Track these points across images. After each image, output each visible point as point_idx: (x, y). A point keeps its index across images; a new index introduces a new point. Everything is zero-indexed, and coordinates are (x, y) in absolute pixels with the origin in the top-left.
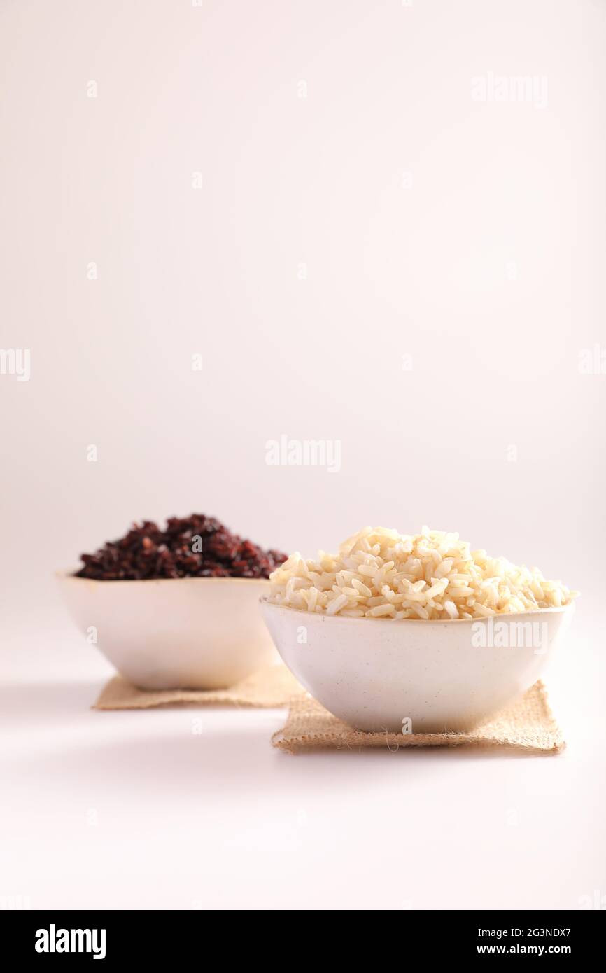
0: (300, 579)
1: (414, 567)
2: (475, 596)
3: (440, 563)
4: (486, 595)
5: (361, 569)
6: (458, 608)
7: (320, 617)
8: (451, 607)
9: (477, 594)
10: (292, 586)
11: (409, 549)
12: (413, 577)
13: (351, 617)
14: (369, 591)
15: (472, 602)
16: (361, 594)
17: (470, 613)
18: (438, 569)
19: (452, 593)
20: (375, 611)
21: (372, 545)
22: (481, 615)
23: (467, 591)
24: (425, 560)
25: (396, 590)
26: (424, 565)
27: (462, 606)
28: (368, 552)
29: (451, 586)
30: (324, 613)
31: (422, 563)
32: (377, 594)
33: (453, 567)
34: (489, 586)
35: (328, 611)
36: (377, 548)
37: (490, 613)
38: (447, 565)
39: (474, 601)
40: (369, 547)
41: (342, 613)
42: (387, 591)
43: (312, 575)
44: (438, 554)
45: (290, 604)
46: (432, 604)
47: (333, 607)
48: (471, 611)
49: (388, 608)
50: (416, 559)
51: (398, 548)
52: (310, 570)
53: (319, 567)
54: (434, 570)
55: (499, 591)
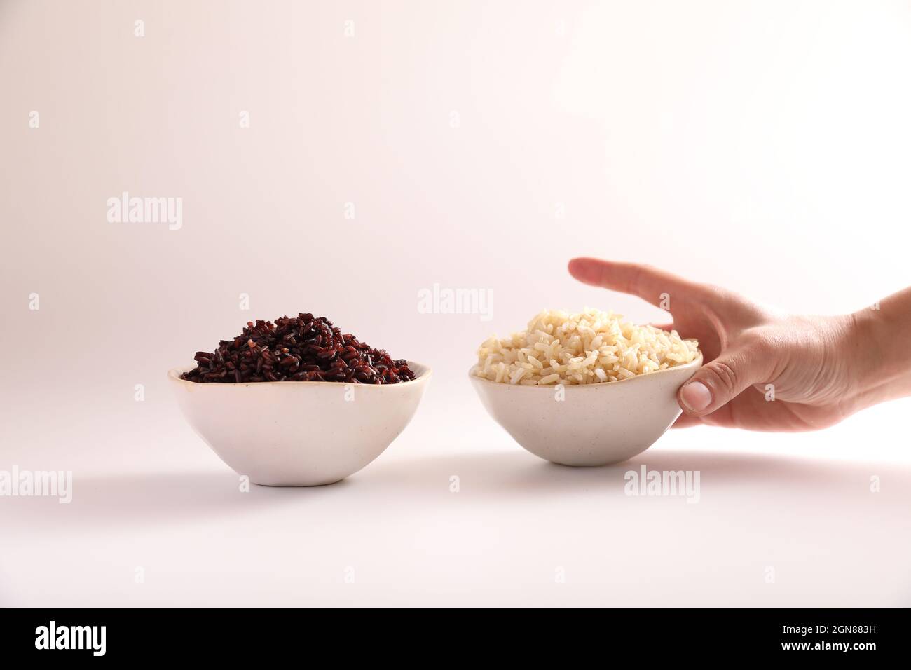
0: (495, 355)
1: (574, 343)
2: (620, 362)
3: (594, 337)
4: (627, 361)
5: (537, 345)
6: (606, 372)
7: (506, 386)
8: (600, 372)
9: (621, 360)
10: (490, 362)
11: (572, 327)
12: (574, 351)
13: (528, 385)
14: (540, 365)
15: (617, 368)
16: (535, 367)
17: (616, 376)
18: (593, 343)
19: (603, 361)
20: (545, 380)
21: (547, 324)
22: (624, 377)
23: (613, 359)
24: (583, 336)
25: (560, 362)
26: (582, 340)
27: (609, 371)
28: (544, 331)
29: (601, 356)
30: (510, 383)
31: (581, 339)
32: (547, 365)
33: (603, 341)
34: (630, 353)
35: (512, 381)
36: (550, 327)
37: (630, 374)
38: (598, 339)
39: (618, 367)
40: (545, 327)
41: (522, 382)
42: (554, 363)
43: (504, 351)
44: (592, 331)
45: (487, 375)
46: (586, 371)
47: (515, 378)
48: (616, 374)
49: (555, 377)
50: (576, 337)
51: (564, 328)
52: (504, 347)
53: (509, 345)
54: (590, 343)
55: (638, 356)
